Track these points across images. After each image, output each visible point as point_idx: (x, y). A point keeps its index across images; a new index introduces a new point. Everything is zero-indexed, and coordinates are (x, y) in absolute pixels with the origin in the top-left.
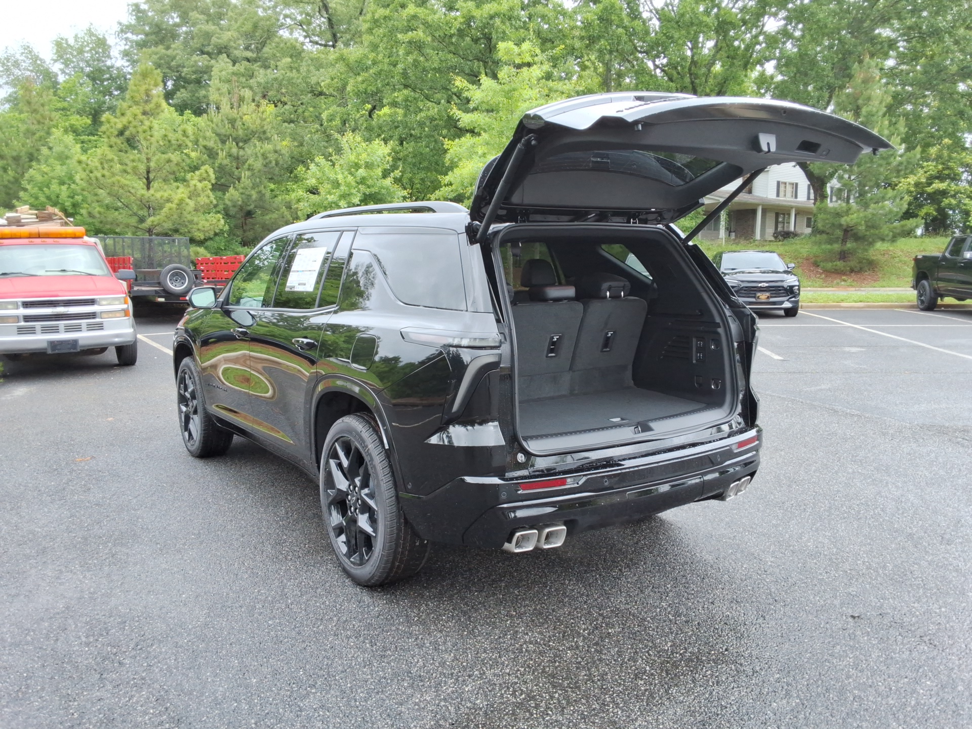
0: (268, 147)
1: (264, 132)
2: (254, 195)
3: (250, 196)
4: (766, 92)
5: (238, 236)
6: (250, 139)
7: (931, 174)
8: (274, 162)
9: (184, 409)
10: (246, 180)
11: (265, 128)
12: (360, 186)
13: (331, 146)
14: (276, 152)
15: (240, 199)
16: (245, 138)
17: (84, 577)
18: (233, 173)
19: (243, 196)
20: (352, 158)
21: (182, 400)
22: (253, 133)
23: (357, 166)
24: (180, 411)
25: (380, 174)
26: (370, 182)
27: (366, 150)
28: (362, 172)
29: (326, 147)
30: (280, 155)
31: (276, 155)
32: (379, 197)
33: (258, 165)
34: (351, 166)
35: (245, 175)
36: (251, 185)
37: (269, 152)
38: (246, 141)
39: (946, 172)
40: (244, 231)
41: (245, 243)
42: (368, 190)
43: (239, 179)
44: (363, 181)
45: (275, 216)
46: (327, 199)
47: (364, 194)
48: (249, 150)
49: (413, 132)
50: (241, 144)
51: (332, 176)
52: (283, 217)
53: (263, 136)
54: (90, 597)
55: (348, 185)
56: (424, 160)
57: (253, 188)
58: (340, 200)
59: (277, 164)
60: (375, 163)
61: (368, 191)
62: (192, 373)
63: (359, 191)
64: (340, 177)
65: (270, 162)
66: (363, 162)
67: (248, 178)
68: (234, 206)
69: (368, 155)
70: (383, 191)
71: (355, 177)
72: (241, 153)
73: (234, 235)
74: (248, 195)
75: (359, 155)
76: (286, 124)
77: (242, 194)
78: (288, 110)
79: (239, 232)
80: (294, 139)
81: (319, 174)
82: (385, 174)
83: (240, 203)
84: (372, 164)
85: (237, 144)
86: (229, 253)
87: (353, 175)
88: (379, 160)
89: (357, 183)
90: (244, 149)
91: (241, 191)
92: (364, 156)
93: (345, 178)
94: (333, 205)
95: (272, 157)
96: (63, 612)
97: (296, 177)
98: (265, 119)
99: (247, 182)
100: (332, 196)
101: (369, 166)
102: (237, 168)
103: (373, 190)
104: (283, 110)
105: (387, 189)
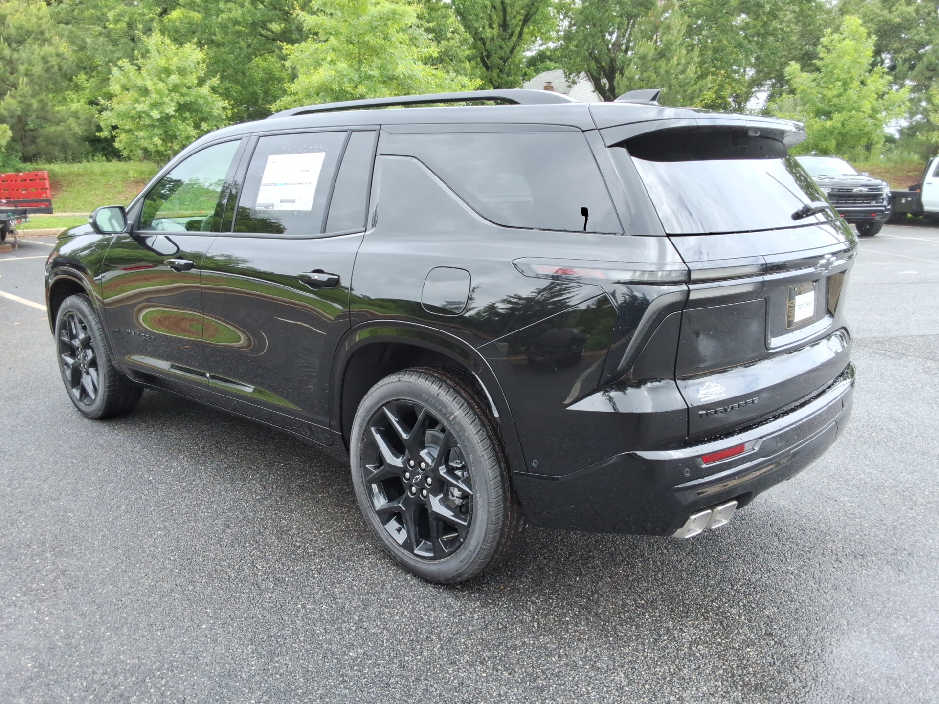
0: (47, 49)
1: (42, 33)
2: (35, 105)
3: (29, 105)
4: (565, 18)
5: (17, 151)
6: (25, 40)
7: (706, 103)
8: (56, 67)
9: (70, 361)
10: (24, 87)
11: (43, 27)
12: (173, 94)
13: (118, 50)
14: (58, 55)
15: (18, 109)
16: (18, 38)
17: (38, 612)
18: (8, 79)
19: (22, 105)
20: (162, 62)
21: (66, 348)
22: (29, 33)
23: (168, 72)
24: (63, 363)
25: (196, 81)
26: (184, 90)
27: (176, 54)
28: (174, 79)
29: (113, 52)
30: (63, 59)
31: (59, 59)
32: (196, 107)
33: (38, 70)
34: (161, 72)
35: (23, 81)
36: (30, 93)
37: (51, 56)
38: (20, 42)
39: (719, 101)
40: (24, 145)
41: (26, 159)
42: (183, 98)
43: (15, 86)
44: (175, 88)
45: (60, 128)
46: (135, 108)
47: (178, 103)
48: (23, 53)
49: (214, 37)
50: (14, 45)
51: (139, 82)
52: (70, 130)
53: (41, 37)
54: (67, 645)
55: (159, 92)
56: (228, 68)
57: (33, 96)
58: (151, 109)
59: (60, 69)
60: (189, 69)
61: (182, 100)
62: (85, 316)
63: (172, 100)
64: (149, 84)
65: (52, 67)
66: (174, 68)
67: (27, 85)
68: (12, 117)
69: (179, 59)
70: (201, 101)
71: (166, 84)
72: (15, 55)
73: (13, 149)
74: (28, 104)
75: (168, 59)
76: (62, 26)
77: (20, 102)
78: (65, 9)
79: (18, 147)
80: (73, 43)
81: (124, 80)
82: (201, 82)
83: (19, 113)
84: (185, 70)
85: (9, 45)
86: (8, 169)
87: (163, 81)
88: (193, 65)
89: (169, 90)
90: (18, 51)
91: (19, 99)
92: (175, 60)
93: (154, 84)
94: (143, 115)
95: (54, 61)
96: (38, 676)
97: (76, 85)
98: (42, 18)
99: (26, 89)
100: (142, 105)
101: (182, 72)
102: (11, 73)
103: (188, 99)
104: (59, 8)
105: (204, 98)
